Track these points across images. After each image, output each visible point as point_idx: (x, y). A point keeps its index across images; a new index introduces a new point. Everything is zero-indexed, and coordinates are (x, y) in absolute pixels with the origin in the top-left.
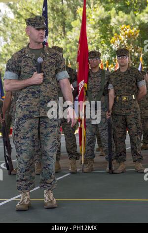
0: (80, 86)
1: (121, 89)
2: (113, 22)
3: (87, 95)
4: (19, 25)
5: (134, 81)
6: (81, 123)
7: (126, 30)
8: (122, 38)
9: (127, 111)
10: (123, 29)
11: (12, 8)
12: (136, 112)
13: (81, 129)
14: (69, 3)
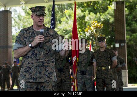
0: (73, 60)
1: (100, 61)
2: (87, 19)
3: (78, 65)
4: (28, 20)
5: (109, 57)
6: (74, 83)
7: (95, 24)
9: (106, 76)
10: (93, 23)
11: (24, 9)
12: (111, 76)
13: (74, 87)
14: (59, 7)
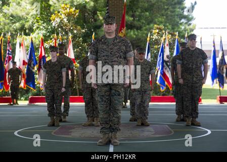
7: (66, 9)
8: (63, 16)
10: (63, 8)
